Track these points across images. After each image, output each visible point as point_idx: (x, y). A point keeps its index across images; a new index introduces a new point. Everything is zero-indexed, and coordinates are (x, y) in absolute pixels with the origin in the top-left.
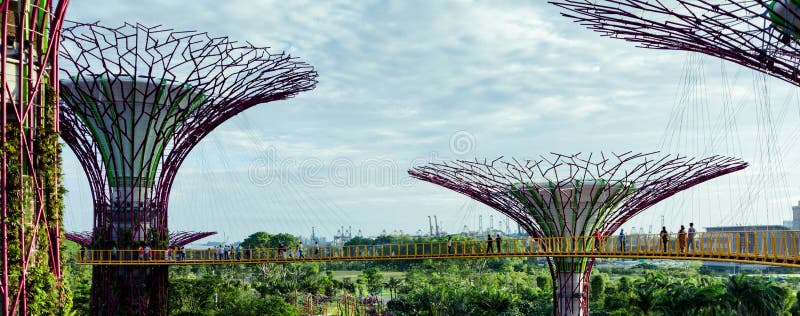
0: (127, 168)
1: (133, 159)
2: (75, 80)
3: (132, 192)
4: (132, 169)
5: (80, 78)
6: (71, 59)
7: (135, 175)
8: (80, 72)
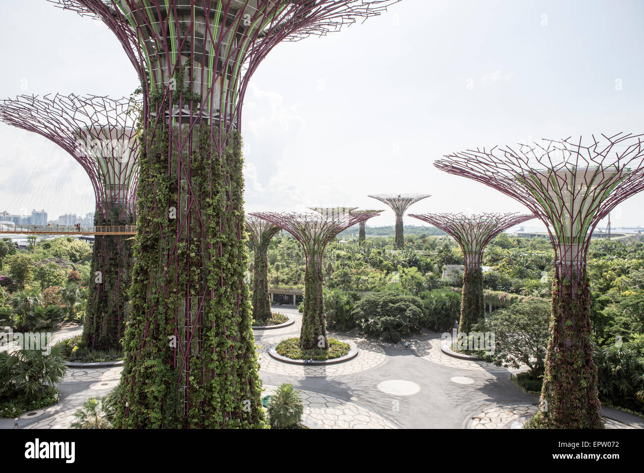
0: (116, 178)
1: (120, 174)
2: (89, 128)
3: (119, 193)
4: (119, 179)
5: (93, 126)
6: (88, 116)
7: (121, 183)
8: (93, 124)
